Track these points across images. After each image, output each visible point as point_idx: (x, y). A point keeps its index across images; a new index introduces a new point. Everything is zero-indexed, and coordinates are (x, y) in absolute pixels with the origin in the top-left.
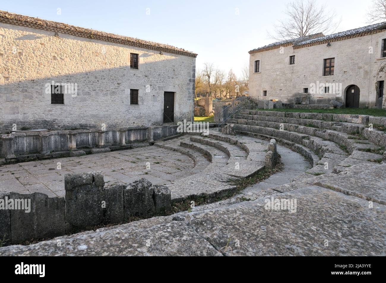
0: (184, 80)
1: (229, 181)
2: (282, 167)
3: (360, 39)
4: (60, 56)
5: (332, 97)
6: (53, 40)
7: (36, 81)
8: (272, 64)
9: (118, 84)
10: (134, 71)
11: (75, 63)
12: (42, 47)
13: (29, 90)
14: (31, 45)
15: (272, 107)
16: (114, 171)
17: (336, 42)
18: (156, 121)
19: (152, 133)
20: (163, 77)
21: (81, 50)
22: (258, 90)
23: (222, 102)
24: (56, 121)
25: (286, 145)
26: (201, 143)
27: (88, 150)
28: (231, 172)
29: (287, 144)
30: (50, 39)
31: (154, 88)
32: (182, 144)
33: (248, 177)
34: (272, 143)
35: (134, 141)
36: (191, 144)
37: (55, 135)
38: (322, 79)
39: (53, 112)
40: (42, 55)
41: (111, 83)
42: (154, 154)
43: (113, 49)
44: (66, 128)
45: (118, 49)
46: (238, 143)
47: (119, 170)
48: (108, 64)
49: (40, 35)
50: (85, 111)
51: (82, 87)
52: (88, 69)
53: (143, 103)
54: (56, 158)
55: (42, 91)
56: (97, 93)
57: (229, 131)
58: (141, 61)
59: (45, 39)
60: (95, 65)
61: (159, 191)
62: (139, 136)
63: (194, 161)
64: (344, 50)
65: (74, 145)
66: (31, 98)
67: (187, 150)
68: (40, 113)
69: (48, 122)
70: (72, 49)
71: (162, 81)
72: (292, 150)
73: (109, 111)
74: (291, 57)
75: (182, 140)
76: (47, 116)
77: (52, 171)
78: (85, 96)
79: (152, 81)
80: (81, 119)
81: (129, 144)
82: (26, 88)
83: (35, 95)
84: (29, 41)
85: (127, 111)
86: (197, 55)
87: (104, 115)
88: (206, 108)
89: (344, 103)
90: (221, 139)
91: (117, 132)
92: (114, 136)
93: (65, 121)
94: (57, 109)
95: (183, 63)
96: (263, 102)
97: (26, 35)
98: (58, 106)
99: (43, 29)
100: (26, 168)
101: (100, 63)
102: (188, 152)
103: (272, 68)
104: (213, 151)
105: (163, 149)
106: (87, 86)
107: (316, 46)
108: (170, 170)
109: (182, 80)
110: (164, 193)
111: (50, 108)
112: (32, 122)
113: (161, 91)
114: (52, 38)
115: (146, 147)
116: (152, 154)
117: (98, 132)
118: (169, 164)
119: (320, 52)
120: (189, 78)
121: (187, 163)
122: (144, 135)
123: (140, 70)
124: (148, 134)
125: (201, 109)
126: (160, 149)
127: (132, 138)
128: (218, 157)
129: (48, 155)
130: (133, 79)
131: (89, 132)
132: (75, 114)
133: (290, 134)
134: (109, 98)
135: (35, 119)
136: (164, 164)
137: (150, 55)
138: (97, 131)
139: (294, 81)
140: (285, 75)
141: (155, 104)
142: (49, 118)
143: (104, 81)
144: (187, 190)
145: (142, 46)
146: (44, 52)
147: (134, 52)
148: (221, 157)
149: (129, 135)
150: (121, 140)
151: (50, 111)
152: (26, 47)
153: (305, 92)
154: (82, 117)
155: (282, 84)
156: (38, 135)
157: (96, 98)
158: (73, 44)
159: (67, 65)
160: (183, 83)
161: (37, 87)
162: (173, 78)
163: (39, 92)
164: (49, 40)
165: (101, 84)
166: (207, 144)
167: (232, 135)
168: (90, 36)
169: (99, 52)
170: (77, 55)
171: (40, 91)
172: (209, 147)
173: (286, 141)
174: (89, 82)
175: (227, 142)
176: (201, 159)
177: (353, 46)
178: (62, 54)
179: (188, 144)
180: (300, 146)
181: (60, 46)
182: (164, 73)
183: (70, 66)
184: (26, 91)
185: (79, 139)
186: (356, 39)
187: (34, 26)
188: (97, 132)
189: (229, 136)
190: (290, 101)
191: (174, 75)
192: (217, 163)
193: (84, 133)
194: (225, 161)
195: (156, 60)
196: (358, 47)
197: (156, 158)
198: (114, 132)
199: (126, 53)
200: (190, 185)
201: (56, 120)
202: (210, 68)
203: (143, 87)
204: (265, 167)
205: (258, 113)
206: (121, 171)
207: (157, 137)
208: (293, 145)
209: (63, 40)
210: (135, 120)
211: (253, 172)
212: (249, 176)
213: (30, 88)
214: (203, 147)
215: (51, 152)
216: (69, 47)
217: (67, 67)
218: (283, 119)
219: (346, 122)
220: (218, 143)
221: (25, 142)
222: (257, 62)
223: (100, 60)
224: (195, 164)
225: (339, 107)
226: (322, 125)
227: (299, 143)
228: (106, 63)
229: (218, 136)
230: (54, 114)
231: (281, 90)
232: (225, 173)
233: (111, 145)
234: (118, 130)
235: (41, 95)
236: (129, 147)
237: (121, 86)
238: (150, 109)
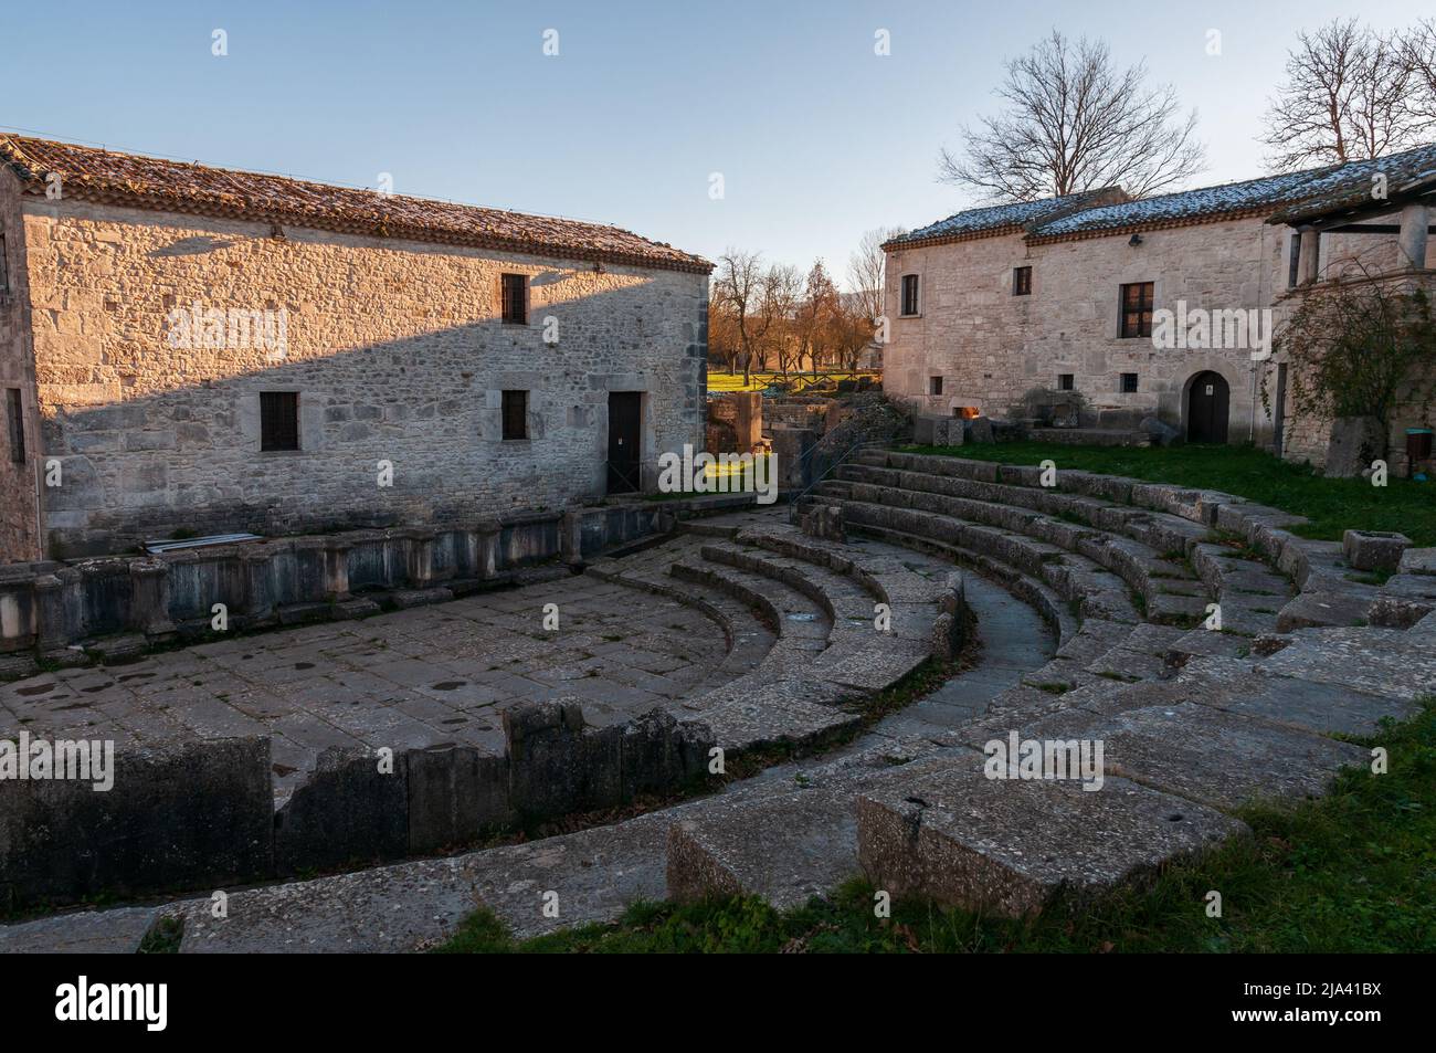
0: (673, 351)
1: (840, 701)
2: (979, 653)
3: (1228, 230)
4: (286, 298)
5: (1147, 405)
6: (264, 249)
7: (219, 384)
8: (958, 291)
9: (465, 376)
10: (511, 333)
11: (332, 317)
12: (232, 274)
13: (195, 411)
14: (201, 269)
15: (960, 440)
16: (494, 668)
17: (1158, 234)
18: (582, 490)
19: (577, 536)
20: (604, 344)
21: (349, 277)
22: (913, 375)
23: (792, 401)
24: (278, 505)
25: (997, 578)
26: (738, 567)
27: (384, 596)
28: (844, 675)
29: (1000, 574)
30: (256, 246)
31: (576, 383)
32: (678, 572)
33: (887, 690)
34: (952, 591)
35: (519, 559)
36: (706, 570)
37: (285, 552)
38: (1117, 347)
39: (267, 478)
40: (234, 298)
41: (444, 373)
42: (597, 608)
43: (449, 265)
44: (308, 527)
45: (464, 264)
46: (855, 571)
47: (509, 664)
48: (434, 314)
49: (227, 237)
50: (365, 470)
51: (353, 394)
52: (371, 337)
53: (541, 433)
54: (293, 625)
55: (233, 413)
56: (400, 411)
57: (826, 530)
58: (537, 296)
59: (243, 248)
60: (394, 323)
61: (691, 737)
62: (534, 545)
63: (724, 630)
64: (1181, 261)
65: (342, 581)
66: (201, 435)
67: (698, 591)
68: (227, 482)
69: (252, 509)
70: (324, 274)
71: (603, 357)
72: (1012, 594)
73: (438, 464)
74: (1019, 270)
75: (675, 555)
76: (248, 492)
77: (307, 672)
78: (364, 421)
79: (571, 362)
80: (353, 495)
81: (507, 573)
82: (186, 407)
83: (213, 427)
84: (193, 256)
85: (492, 463)
86: (714, 265)
87: (422, 479)
88: (740, 430)
89: (1182, 427)
90: (800, 553)
91: (470, 536)
92: (460, 547)
93: (304, 505)
94: (277, 467)
95: (669, 295)
96: (931, 423)
97: (185, 240)
98: (284, 458)
99: (237, 217)
100: (221, 661)
101: (409, 312)
102: (702, 598)
103: (960, 304)
104: (782, 599)
105: (617, 588)
106: (370, 390)
107: (1095, 241)
108: (659, 661)
109: (665, 352)
110: (703, 739)
111: (257, 466)
112: (203, 511)
113: (599, 391)
114: (262, 245)
115: (562, 581)
116: (589, 606)
117: (413, 539)
118: (650, 642)
119: (1109, 263)
120: (688, 344)
121: (705, 637)
122: (551, 540)
123: (532, 327)
124: (562, 537)
125: (722, 434)
126: (610, 588)
127: (515, 553)
128: (799, 620)
129: (269, 619)
130: (512, 357)
131: (386, 540)
132: (334, 481)
133: (1010, 542)
134: (438, 424)
135: (214, 501)
136: (635, 642)
137: (563, 277)
138: (408, 534)
139: (1029, 350)
140: (1002, 328)
141: (582, 433)
142: (254, 497)
143: (421, 369)
144: (744, 730)
145: (539, 248)
146: (239, 289)
147: (514, 271)
148: (807, 617)
149: (505, 544)
150: (482, 560)
151: (259, 473)
152: (185, 278)
153: (1065, 388)
154: (354, 489)
155: (991, 359)
156: (236, 557)
157: (397, 426)
158: (326, 256)
159: (307, 324)
160: (668, 361)
161: (218, 401)
162: (636, 346)
163: (226, 417)
164: (255, 252)
165: (411, 380)
166: (759, 570)
167: (833, 539)
168: (378, 230)
169: (404, 277)
170: (338, 292)
171: (228, 413)
172: (764, 581)
173: (996, 565)
174: (375, 376)
175: (819, 564)
176: (745, 624)
177: (1207, 250)
178: (294, 291)
179: (696, 571)
180: (1035, 584)
181: (286, 266)
182: (608, 331)
183: (318, 329)
184: (187, 415)
185: (354, 563)
186: (1218, 229)
187: (209, 209)
188: (410, 538)
189: (826, 546)
190: (1016, 413)
191: (640, 335)
192: (796, 638)
193: (367, 542)
194: (817, 631)
195: (584, 292)
196: (1222, 253)
197: (606, 620)
198: (459, 536)
199: (488, 272)
200: (747, 715)
201: (275, 500)
202: (747, 273)
203: (543, 383)
204: (931, 656)
205: (915, 463)
206: (515, 667)
207: (591, 546)
208: (1017, 577)
209: (297, 248)
210: (518, 490)
211: (900, 675)
212: (891, 687)
213: (197, 406)
214: (747, 582)
215: (274, 608)
216: (313, 269)
217: (309, 332)
218: (990, 491)
219: (1165, 511)
220: (792, 568)
221: (196, 580)
222: (910, 282)
223: (408, 302)
224: (729, 643)
225: (1166, 443)
226: (1099, 516)
227: (1032, 575)
228: (425, 313)
229: (789, 544)
230: (271, 484)
231: (990, 376)
232: (829, 678)
233: (449, 577)
234: (473, 528)
235: (231, 425)
236: (507, 582)
237: (473, 381)
238: (565, 451)
